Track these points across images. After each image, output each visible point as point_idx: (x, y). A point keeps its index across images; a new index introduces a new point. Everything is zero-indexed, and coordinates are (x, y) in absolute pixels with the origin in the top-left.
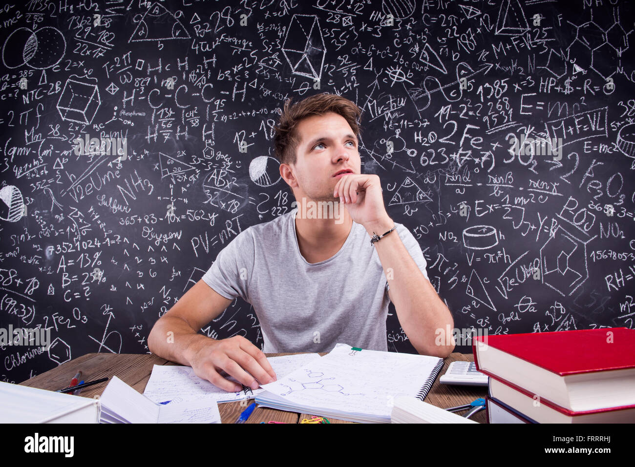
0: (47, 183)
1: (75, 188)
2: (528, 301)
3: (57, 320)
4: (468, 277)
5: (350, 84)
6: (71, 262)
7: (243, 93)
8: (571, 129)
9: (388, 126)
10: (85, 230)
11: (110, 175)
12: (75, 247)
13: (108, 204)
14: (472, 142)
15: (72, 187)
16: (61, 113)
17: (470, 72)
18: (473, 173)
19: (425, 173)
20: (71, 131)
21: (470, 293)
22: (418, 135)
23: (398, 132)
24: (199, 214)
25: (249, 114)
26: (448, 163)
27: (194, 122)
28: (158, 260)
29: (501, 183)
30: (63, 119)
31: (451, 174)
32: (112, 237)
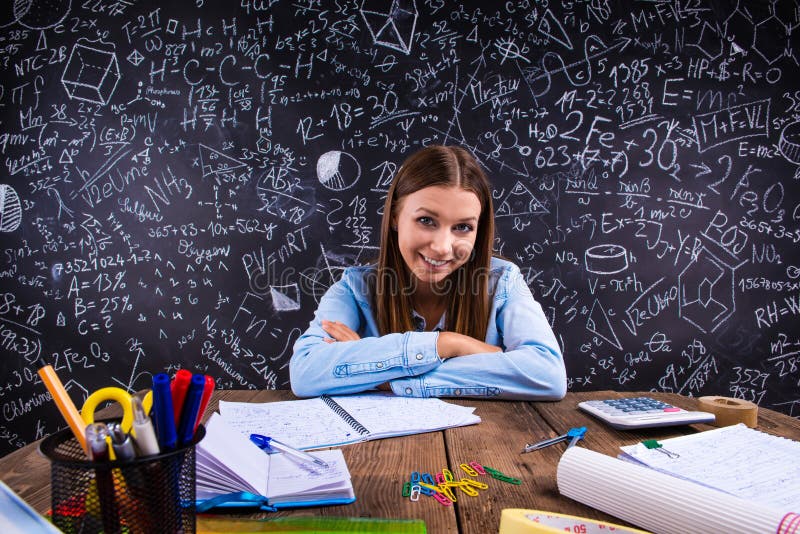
0: (51, 182)
1: (89, 188)
2: (662, 338)
3: (70, 357)
4: (589, 308)
5: (448, 59)
6: (85, 285)
7: (308, 68)
8: (724, 126)
9: (495, 115)
10: (104, 243)
11: (135, 172)
12: (90, 266)
13: (133, 209)
14: (601, 138)
15: (85, 187)
16: (67, 90)
17: (602, 49)
18: (600, 178)
19: (541, 177)
20: (82, 114)
21: (592, 328)
22: (533, 129)
23: (508, 123)
24: (252, 225)
25: (317, 95)
26: (570, 165)
27: (245, 104)
28: (200, 283)
29: (635, 192)
30: (71, 97)
31: (573, 180)
32: (138, 253)
